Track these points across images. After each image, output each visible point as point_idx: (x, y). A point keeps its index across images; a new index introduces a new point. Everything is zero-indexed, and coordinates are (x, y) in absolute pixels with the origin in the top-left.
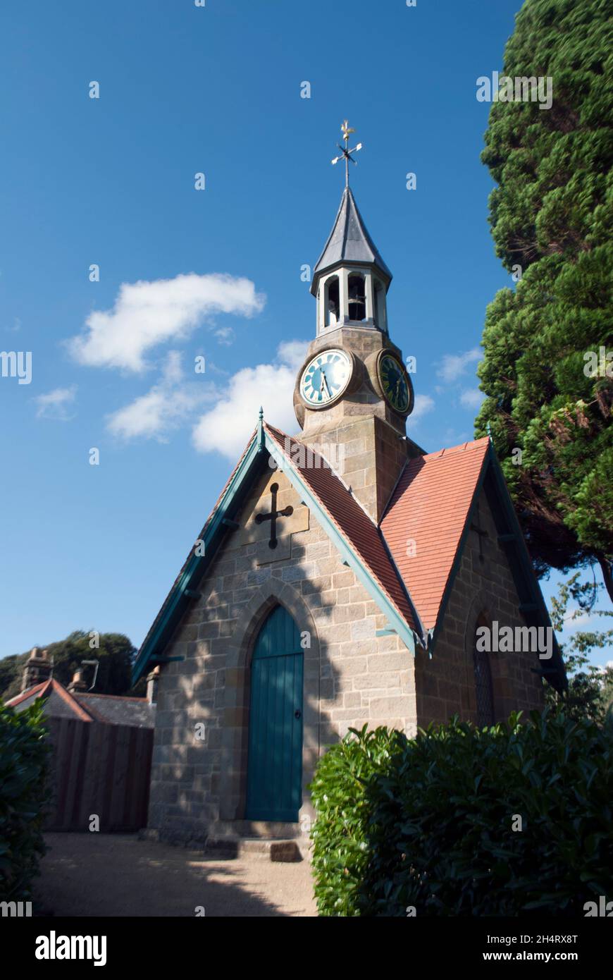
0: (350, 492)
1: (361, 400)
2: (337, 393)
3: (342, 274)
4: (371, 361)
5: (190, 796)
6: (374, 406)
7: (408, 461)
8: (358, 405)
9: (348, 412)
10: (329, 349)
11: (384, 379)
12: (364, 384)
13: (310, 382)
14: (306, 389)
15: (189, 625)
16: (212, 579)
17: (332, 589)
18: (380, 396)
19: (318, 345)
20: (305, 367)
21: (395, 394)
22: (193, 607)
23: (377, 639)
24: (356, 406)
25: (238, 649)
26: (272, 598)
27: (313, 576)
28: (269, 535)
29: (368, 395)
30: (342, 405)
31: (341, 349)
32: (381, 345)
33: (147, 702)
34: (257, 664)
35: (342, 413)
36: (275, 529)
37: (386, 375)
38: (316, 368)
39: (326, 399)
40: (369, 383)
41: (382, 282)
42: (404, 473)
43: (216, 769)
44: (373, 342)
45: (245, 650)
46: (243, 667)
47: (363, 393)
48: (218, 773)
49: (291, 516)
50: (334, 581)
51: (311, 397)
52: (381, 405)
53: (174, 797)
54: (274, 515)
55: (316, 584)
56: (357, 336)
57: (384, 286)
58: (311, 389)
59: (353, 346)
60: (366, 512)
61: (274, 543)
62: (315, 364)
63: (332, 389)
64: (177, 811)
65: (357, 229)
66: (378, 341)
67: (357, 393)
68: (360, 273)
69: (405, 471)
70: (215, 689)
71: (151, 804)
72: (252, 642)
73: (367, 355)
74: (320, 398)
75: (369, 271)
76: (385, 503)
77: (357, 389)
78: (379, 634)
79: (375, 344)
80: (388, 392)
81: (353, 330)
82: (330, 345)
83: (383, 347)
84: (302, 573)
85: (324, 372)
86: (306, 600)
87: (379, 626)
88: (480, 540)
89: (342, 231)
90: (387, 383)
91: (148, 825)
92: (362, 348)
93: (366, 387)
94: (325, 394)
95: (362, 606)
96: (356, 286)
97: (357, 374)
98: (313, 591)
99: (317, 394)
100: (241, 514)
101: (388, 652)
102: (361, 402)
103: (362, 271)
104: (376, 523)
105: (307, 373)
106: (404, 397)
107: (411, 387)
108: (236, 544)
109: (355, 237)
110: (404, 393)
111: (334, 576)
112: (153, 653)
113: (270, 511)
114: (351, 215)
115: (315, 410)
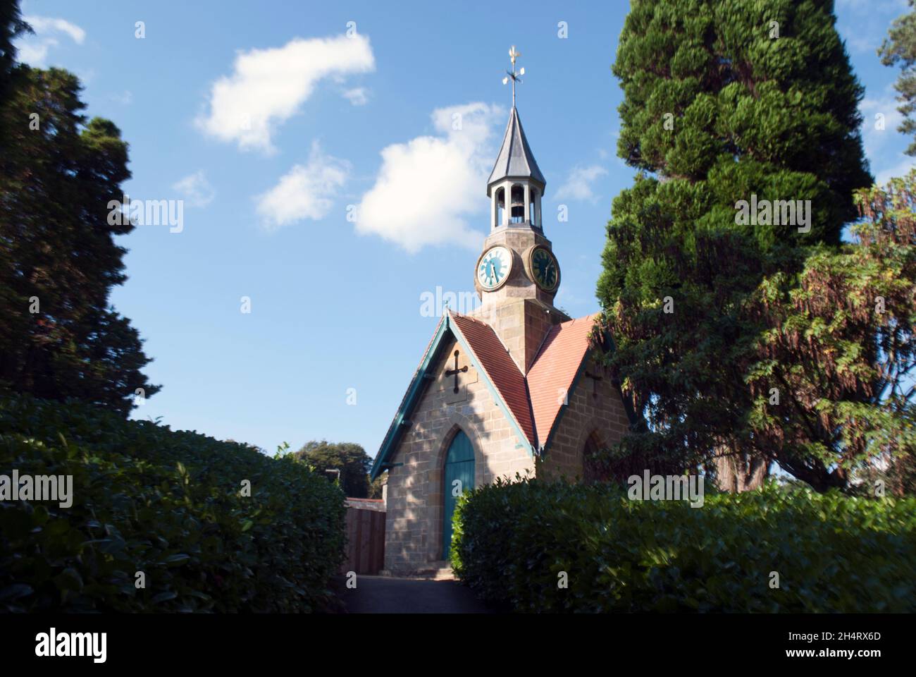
0: (508, 352)
1: (519, 284)
2: (502, 279)
3: (507, 186)
4: (526, 256)
5: (408, 549)
6: (527, 288)
7: (552, 327)
8: (517, 288)
9: (510, 294)
10: (496, 246)
11: (535, 268)
12: (521, 273)
13: (484, 270)
14: (482, 275)
15: (405, 443)
16: (419, 413)
17: (491, 420)
18: (532, 281)
19: (490, 243)
20: (481, 259)
21: (544, 278)
22: (408, 431)
23: (516, 451)
24: (515, 289)
25: (436, 458)
26: (456, 425)
27: (479, 411)
28: (454, 384)
29: (524, 280)
30: (505, 288)
31: (504, 247)
32: (534, 242)
33: (383, 502)
34: (448, 467)
35: (506, 294)
36: (457, 381)
37: (537, 265)
38: (488, 261)
39: (495, 285)
40: (524, 272)
41: (538, 188)
42: (547, 337)
43: (424, 531)
44: (528, 240)
45: (441, 458)
46: (439, 469)
47: (520, 279)
48: (425, 534)
49: (467, 372)
50: (493, 415)
51: (485, 281)
52: (533, 288)
53: (400, 550)
54: (457, 371)
55: (481, 417)
56: (516, 236)
57: (539, 190)
58: (485, 276)
59: (513, 244)
60: (519, 366)
61: (456, 390)
62: (487, 257)
63: (499, 277)
64: (402, 558)
65: (520, 145)
66: (532, 239)
67: (516, 279)
68: (520, 184)
69: (549, 334)
70: (423, 483)
71: (386, 555)
72: (445, 453)
73: (524, 250)
74: (491, 283)
75: (527, 182)
76: (531, 359)
77: (516, 277)
78: (516, 448)
79: (529, 242)
80: (538, 276)
81: (514, 231)
82: (498, 244)
83: (536, 243)
84: (472, 409)
85: (493, 264)
86: (475, 427)
87: (516, 442)
88: (595, 383)
89: (508, 148)
90: (538, 271)
91: (385, 568)
92: (520, 245)
93: (522, 275)
94: (494, 280)
95: (507, 431)
96: (517, 193)
97: (515, 266)
98: (479, 421)
99: (489, 280)
100: (436, 370)
101: (521, 458)
102: (519, 286)
103: (522, 183)
104: (524, 374)
105: (482, 263)
106: (552, 278)
107: (558, 268)
108: (433, 390)
109: (518, 153)
110: (552, 275)
111: (493, 412)
112: (384, 461)
113: (454, 369)
114: (515, 133)
115: (488, 292)
